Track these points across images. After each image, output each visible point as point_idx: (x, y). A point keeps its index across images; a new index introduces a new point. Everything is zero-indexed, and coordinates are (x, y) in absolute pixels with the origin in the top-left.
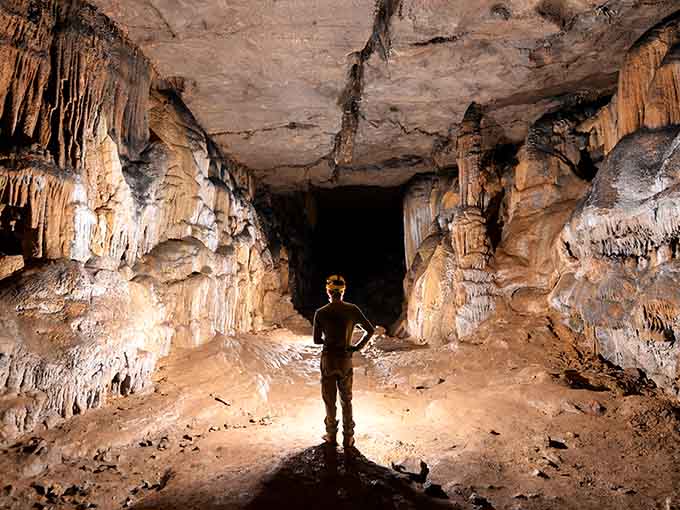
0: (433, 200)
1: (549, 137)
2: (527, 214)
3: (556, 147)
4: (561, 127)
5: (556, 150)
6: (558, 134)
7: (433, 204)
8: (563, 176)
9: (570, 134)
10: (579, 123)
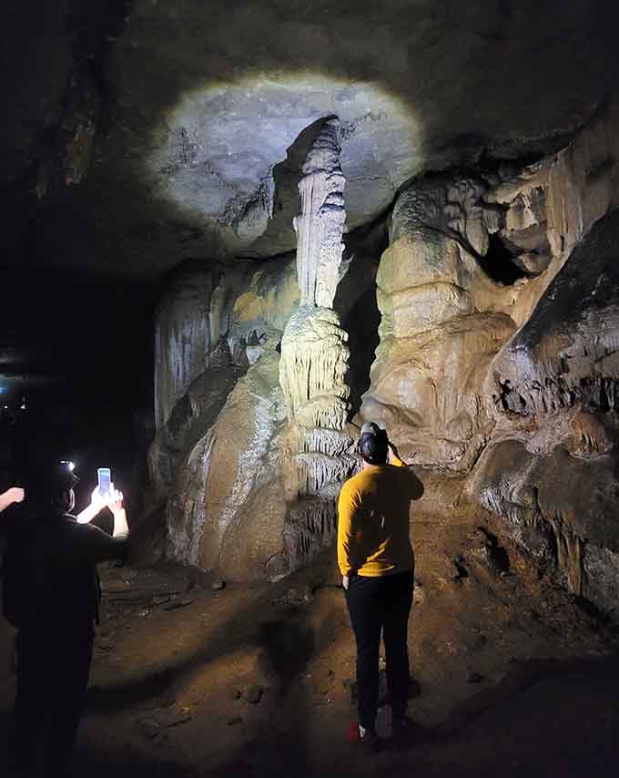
0: (216, 306)
1: (440, 208)
2: (408, 334)
3: (450, 225)
4: (463, 192)
5: (452, 229)
6: (455, 203)
7: (217, 312)
8: (467, 272)
9: (476, 205)
10: (488, 188)
